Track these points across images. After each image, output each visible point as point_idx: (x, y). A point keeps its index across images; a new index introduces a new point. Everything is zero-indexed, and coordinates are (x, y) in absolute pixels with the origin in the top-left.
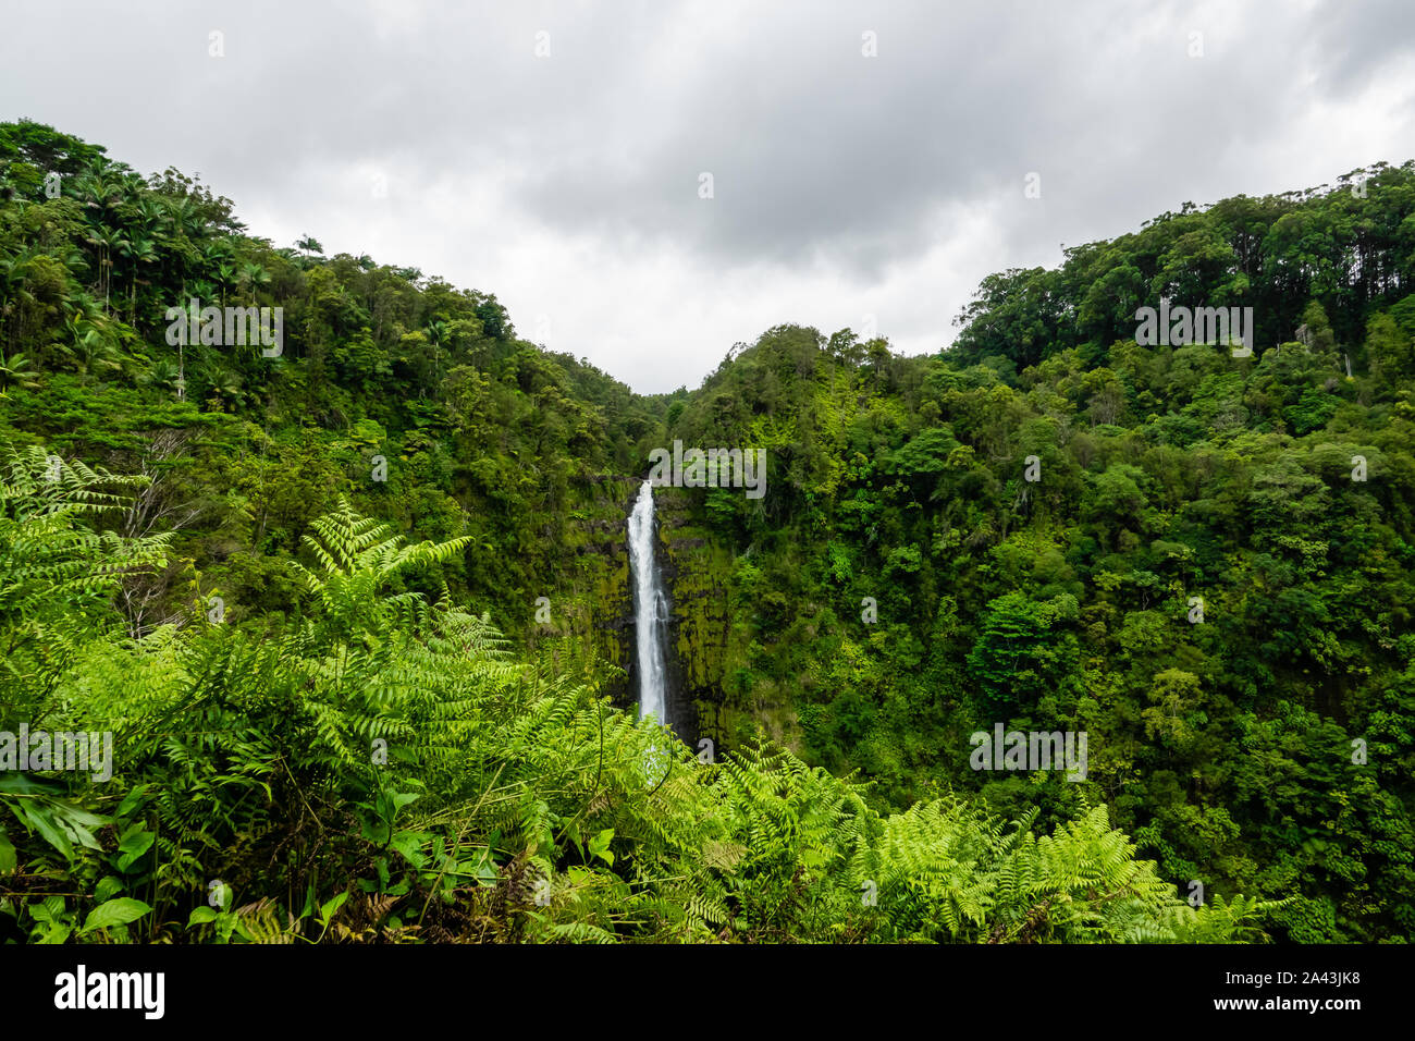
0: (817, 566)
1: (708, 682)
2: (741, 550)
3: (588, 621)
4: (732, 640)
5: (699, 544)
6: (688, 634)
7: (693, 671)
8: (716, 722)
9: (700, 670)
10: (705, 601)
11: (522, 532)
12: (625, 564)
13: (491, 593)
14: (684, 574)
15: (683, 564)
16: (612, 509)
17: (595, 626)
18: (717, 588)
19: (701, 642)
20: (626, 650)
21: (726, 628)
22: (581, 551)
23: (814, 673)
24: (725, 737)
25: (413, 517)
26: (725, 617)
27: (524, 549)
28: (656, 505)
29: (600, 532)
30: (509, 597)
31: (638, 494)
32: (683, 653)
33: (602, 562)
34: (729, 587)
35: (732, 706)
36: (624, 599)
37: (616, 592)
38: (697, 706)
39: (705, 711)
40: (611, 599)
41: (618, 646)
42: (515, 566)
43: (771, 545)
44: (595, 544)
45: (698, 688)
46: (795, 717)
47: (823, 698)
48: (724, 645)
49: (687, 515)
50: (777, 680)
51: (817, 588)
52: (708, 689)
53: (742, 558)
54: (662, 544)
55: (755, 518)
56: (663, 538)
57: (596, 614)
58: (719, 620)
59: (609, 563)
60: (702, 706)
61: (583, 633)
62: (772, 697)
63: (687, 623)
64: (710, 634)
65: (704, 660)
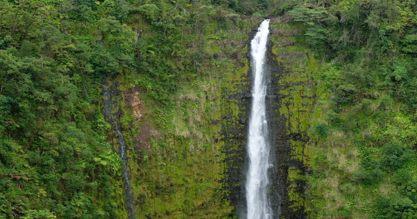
0: (383, 71)
1: (299, 131)
2: (329, 60)
3: (219, 94)
4: (317, 109)
5: (299, 56)
6: (287, 105)
7: (289, 124)
8: (303, 152)
9: (294, 124)
10: (300, 87)
11: (175, 45)
12: (247, 65)
13: (152, 76)
14: (288, 72)
15: (287, 67)
16: (239, 34)
17: (223, 97)
18: (310, 81)
19: (296, 109)
20: (243, 111)
21: (314, 102)
22: (215, 56)
23: (372, 130)
24: (307, 160)
25: (103, 34)
26: (315, 96)
27: (176, 53)
28: (271, 34)
29: (229, 46)
30: (164, 79)
31: (259, 26)
32: (283, 115)
33: (231, 63)
34: (319, 81)
35: (313, 144)
36: (244, 84)
37: (239, 79)
38: (290, 143)
39: (296, 146)
40: (236, 83)
41: (237, 108)
42: (169, 63)
43: (351, 58)
44: (226, 53)
45: (292, 134)
46: (356, 152)
47: (378, 143)
48: (311, 112)
49: (293, 40)
50: (346, 132)
51: (381, 84)
52: (299, 134)
53: (329, 64)
54: (272, 55)
55: (341, 42)
56: (274, 51)
57: (224, 90)
58: (310, 98)
59: (235, 64)
60: (294, 143)
61: (214, 100)
62: (342, 140)
63: (287, 99)
64: (303, 105)
65: (297, 119)
